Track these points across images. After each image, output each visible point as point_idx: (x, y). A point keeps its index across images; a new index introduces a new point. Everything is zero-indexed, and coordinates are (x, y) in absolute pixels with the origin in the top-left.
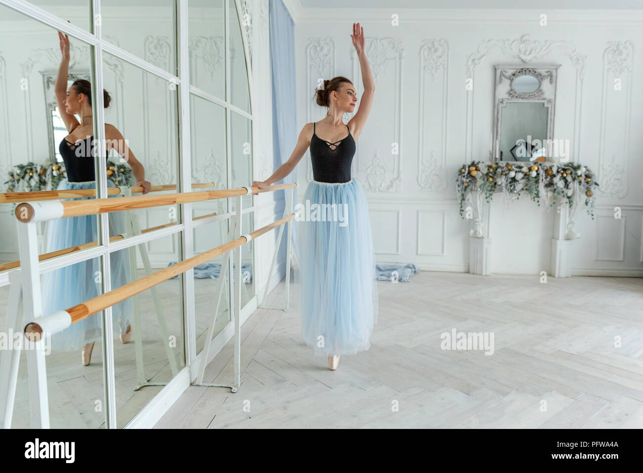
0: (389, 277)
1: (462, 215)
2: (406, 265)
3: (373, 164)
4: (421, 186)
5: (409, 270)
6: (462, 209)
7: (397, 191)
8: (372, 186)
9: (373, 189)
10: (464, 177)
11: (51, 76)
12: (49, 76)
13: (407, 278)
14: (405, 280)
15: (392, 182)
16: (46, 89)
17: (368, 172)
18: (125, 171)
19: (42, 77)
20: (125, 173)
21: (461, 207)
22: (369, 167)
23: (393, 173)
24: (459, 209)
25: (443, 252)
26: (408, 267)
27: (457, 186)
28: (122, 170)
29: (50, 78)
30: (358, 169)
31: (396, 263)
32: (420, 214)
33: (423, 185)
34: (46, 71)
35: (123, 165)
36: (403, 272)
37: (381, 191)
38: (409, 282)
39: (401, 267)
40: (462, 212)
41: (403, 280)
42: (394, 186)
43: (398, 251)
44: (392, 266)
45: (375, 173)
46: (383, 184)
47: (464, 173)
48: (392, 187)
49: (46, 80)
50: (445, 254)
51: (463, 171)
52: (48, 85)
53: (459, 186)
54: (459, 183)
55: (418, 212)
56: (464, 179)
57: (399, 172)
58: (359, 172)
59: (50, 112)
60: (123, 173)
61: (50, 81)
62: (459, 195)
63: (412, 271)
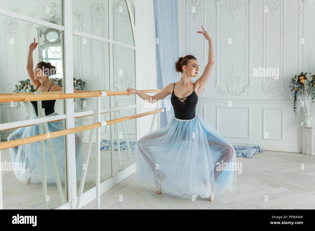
0: (238, 154)
1: (295, 111)
2: (253, 146)
3: (231, 76)
4: (264, 91)
5: (255, 150)
6: (295, 107)
7: (247, 94)
8: (230, 91)
9: (231, 93)
10: (295, 84)
11: (42, 30)
12: (41, 30)
13: (251, 155)
14: (249, 156)
15: (244, 89)
16: (39, 37)
17: (228, 81)
18: (81, 83)
19: (37, 30)
20: (81, 84)
21: (295, 106)
22: (228, 78)
23: (245, 82)
24: (293, 107)
25: (282, 138)
26: (254, 147)
27: (290, 90)
28: (79, 83)
29: (42, 31)
30: (220, 80)
31: (248, 144)
32: (264, 110)
33: (266, 90)
34: (39, 28)
35: (80, 80)
36: (249, 151)
37: (237, 95)
38: (252, 158)
39: (250, 147)
40: (295, 109)
41: (247, 156)
42: (246, 91)
43: (249, 136)
44: (244, 146)
45: (232, 82)
46: (238, 90)
47: (295, 81)
48: (244, 91)
49: (39, 32)
50: (283, 139)
51: (295, 79)
52: (41, 35)
53: (292, 90)
54: (292, 88)
55: (263, 108)
56: (295, 86)
57: (249, 81)
58: (221, 82)
59: (41, 50)
60: (80, 84)
61: (41, 32)
62: (292, 97)
63: (257, 150)
